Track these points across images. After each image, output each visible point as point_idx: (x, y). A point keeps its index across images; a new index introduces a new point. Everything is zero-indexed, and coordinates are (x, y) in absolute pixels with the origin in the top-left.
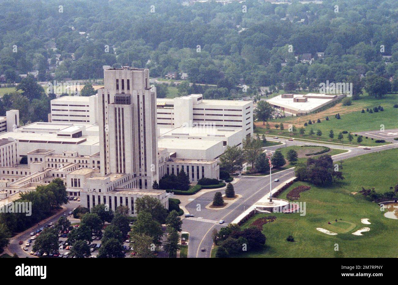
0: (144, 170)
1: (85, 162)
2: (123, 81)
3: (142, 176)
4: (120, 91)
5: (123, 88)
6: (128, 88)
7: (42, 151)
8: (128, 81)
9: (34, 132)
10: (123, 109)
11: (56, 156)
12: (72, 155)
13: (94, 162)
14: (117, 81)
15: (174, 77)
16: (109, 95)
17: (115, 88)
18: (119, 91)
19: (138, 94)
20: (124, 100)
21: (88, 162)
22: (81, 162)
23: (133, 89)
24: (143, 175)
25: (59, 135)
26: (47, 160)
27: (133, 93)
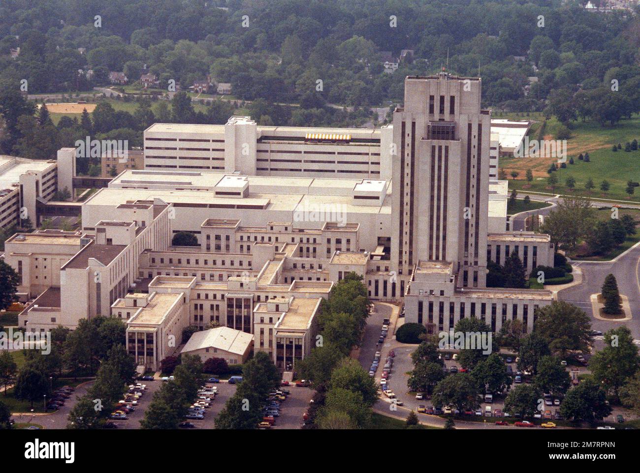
0: (473, 255)
1: (311, 241)
2: (442, 98)
3: (469, 264)
4: (437, 116)
5: (442, 111)
6: (452, 111)
7: (216, 222)
8: (452, 99)
9: (147, 188)
10: (447, 148)
11: (252, 230)
12: (286, 229)
13: (329, 241)
14: (432, 98)
15: (205, 89)
16: (414, 124)
17: (428, 111)
18: (434, 116)
19: (470, 121)
20: (448, 133)
21: (317, 242)
22: (304, 242)
23: (460, 113)
24: (471, 263)
25: (217, 193)
26: (239, 239)
27: (462, 121)
